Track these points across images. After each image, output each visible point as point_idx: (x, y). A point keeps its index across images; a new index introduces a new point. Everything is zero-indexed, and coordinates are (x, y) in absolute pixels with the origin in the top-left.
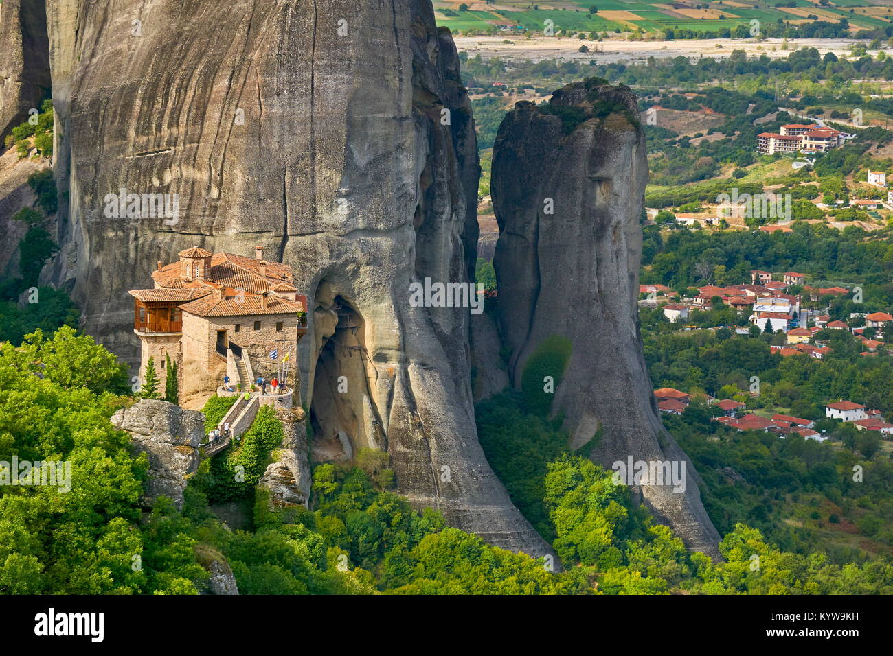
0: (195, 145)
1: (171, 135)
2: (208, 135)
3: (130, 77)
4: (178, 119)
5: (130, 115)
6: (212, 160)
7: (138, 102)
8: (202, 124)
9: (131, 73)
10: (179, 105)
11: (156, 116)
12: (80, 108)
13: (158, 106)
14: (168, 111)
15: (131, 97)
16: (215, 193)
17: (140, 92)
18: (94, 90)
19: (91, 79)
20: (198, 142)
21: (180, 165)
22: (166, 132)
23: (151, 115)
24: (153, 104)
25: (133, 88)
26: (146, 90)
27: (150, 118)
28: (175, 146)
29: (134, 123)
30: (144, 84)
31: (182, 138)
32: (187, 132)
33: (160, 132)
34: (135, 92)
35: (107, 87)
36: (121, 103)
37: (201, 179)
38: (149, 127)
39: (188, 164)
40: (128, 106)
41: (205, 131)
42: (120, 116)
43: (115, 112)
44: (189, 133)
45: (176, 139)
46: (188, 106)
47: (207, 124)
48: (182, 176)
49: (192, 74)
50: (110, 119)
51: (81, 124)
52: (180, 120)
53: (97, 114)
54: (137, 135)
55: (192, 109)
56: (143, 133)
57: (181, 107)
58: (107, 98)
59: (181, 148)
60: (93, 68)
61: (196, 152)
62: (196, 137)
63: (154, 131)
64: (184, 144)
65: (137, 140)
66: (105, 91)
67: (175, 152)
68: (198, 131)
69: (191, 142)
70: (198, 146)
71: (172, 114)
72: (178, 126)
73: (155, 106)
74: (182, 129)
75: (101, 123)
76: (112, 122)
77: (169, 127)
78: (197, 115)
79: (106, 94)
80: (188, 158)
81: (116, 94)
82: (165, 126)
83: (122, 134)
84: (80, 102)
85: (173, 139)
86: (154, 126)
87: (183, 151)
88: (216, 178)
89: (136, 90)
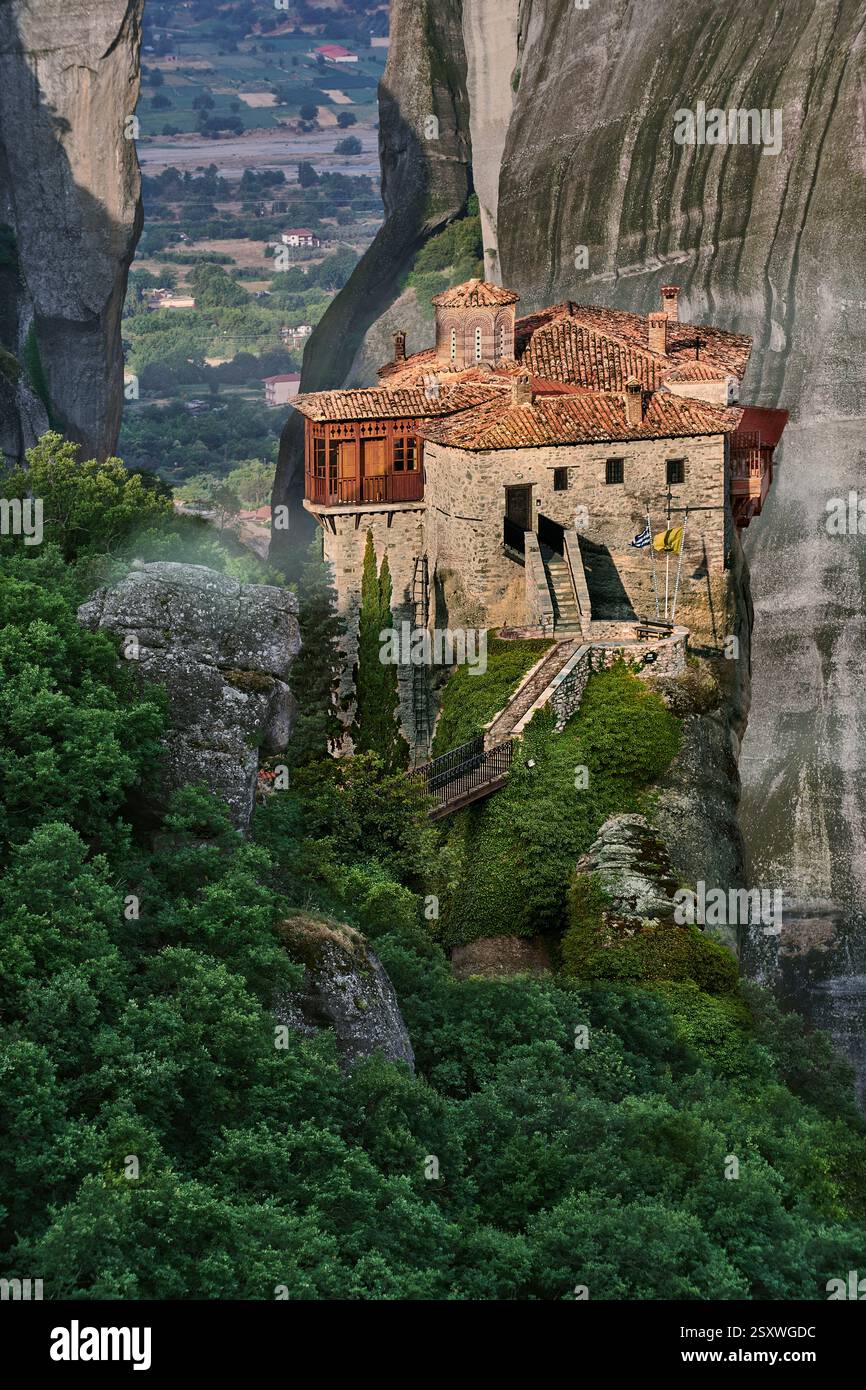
0: (736, 241)
1: (688, 223)
2: (762, 216)
3: (609, 111)
4: (701, 190)
5: (610, 190)
6: (771, 270)
7: (625, 161)
8: (750, 195)
9: (613, 103)
10: (703, 161)
11: (657, 187)
12: (517, 186)
13: (662, 167)
14: (682, 175)
15: (609, 151)
16: (778, 339)
17: (627, 139)
18: (541, 147)
19: (537, 123)
20: (743, 234)
21: (707, 286)
22: (678, 219)
23: (649, 185)
24: (653, 163)
25: (615, 135)
26: (640, 134)
27: (646, 194)
28: (697, 246)
29: (616, 207)
30: (635, 123)
31: (710, 228)
32: (719, 215)
33: (668, 219)
34: (617, 140)
35: (565, 136)
36: (591, 166)
37: (751, 312)
38: (645, 213)
39: (722, 283)
40: (604, 172)
41: (756, 211)
42: (590, 193)
43: (580, 186)
44: (724, 218)
45: (699, 231)
46: (720, 161)
47: (759, 193)
48: (712, 307)
49: (728, 91)
50: (570, 202)
51: (516, 220)
52: (706, 190)
53: (547, 193)
54: (623, 232)
55: (729, 165)
56: (634, 227)
57: (708, 162)
58: (567, 161)
59: (708, 249)
60: (539, 101)
61: (739, 256)
62: (739, 223)
63: (655, 218)
64: (715, 243)
65: (624, 241)
66: (561, 146)
67: (698, 259)
68: (742, 211)
69: (728, 237)
70: (743, 243)
71: (690, 177)
72: (701, 204)
73: (656, 167)
74: (711, 209)
75: (553, 212)
76: (575, 208)
77: (685, 208)
78: (738, 176)
79: (564, 152)
80: (722, 271)
81: (582, 149)
82: (677, 208)
83: (593, 234)
84: (516, 173)
85: (693, 231)
86: (655, 207)
87: (714, 256)
88: (780, 308)
89: (620, 137)
